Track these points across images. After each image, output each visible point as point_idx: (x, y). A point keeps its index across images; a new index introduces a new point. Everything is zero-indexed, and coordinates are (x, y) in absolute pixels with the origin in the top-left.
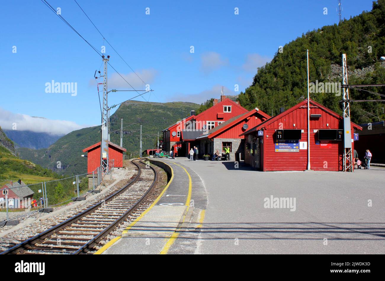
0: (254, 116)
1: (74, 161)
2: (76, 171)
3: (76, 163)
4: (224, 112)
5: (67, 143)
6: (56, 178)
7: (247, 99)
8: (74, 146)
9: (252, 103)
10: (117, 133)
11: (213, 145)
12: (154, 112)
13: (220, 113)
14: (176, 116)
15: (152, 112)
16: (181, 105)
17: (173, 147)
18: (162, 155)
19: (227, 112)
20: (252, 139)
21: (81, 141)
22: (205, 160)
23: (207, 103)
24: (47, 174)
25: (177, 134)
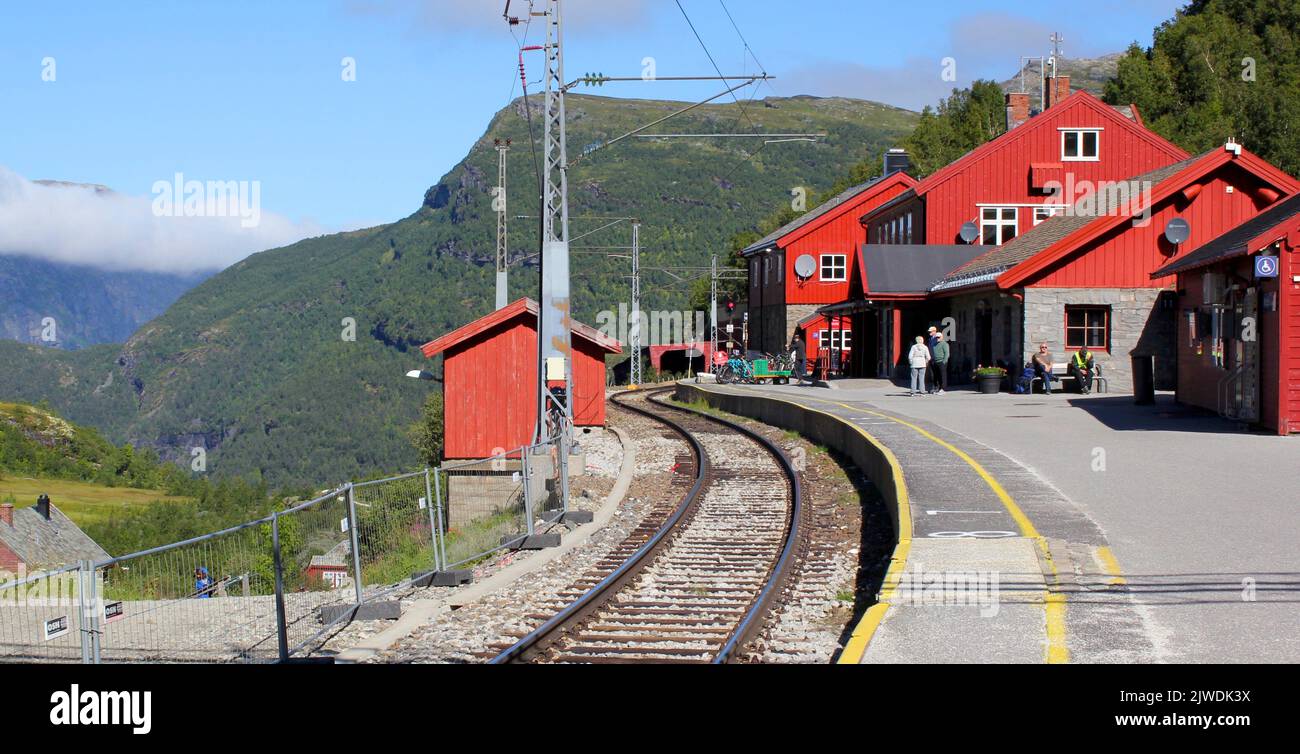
0: (1217, 182)
1: (263, 408)
2: (270, 456)
3: (272, 417)
4: (1064, 158)
5: (227, 313)
6: (179, 493)
7: (1165, 81)
8: (261, 328)
9: (1187, 104)
10: (481, 264)
11: (1022, 319)
12: (669, 154)
13: (1042, 165)
14: (784, 170)
15: (661, 154)
16: (808, 114)
17: (801, 332)
18: (759, 372)
19: (1080, 157)
20: (1220, 290)
21: (299, 304)
22: (984, 391)
23: (953, 104)
24: (133, 476)
25: (822, 267)
